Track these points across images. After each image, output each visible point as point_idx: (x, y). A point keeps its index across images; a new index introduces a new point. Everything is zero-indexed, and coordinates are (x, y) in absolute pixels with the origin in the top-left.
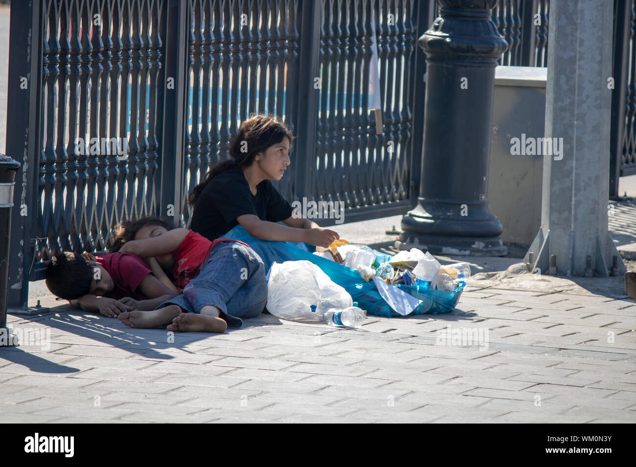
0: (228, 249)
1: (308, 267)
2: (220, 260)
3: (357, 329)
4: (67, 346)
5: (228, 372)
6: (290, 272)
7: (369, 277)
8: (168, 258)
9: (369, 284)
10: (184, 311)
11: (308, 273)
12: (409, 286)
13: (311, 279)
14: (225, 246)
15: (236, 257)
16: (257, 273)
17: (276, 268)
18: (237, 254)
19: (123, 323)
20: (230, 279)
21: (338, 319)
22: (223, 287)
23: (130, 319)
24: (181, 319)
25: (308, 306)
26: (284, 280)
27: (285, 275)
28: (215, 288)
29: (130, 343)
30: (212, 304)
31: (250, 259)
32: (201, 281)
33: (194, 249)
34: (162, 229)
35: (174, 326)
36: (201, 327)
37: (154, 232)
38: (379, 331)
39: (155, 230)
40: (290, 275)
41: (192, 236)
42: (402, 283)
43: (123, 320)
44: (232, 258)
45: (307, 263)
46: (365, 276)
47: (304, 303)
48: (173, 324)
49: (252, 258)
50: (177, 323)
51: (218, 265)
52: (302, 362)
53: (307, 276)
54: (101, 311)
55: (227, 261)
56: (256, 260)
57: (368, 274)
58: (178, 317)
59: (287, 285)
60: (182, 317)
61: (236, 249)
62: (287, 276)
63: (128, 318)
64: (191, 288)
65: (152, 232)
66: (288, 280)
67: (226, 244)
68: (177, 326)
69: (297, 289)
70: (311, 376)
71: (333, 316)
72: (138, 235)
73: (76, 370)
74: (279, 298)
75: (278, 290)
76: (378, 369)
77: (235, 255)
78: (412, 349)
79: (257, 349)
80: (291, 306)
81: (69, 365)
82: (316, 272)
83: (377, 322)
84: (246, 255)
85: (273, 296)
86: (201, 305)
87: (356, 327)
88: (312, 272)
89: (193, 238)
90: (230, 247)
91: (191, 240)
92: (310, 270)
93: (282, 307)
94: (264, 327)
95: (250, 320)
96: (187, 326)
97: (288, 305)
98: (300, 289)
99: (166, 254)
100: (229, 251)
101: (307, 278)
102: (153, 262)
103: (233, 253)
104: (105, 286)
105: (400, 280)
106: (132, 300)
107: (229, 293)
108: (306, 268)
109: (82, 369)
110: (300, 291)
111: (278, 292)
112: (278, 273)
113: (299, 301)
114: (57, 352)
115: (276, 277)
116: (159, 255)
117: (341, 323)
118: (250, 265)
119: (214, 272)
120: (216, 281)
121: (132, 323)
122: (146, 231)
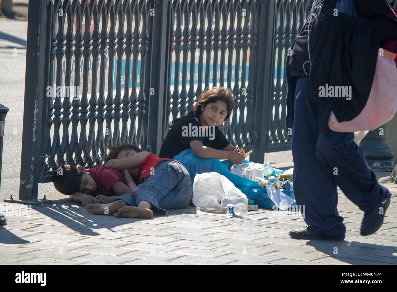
0: (166, 165)
1: (216, 176)
2: (159, 172)
3: (243, 217)
4: (38, 225)
5: (126, 245)
6: (205, 180)
7: (264, 185)
8: (136, 171)
9: (263, 189)
10: (127, 204)
11: (216, 180)
12: (289, 190)
13: (218, 184)
14: (165, 163)
15: (169, 170)
16: (183, 181)
17: (198, 177)
18: (171, 168)
19: (88, 211)
20: (164, 184)
21: (232, 210)
22: (159, 189)
23: (92, 209)
24: (123, 210)
25: (216, 200)
26: (201, 184)
27: (201, 181)
28: (152, 190)
29: (80, 224)
30: (146, 200)
31: (179, 172)
32: (144, 185)
33: (150, 165)
34: (133, 152)
35: (118, 214)
36: (136, 215)
37: (128, 154)
38: (256, 219)
39: (129, 152)
40: (205, 181)
41: (151, 157)
42: (285, 188)
43: (88, 209)
44: (167, 170)
45: (216, 174)
46: (261, 185)
47: (214, 199)
48: (118, 212)
49: (180, 171)
50: (121, 212)
51: (157, 175)
52: (181, 239)
53: (216, 182)
54: (82, 203)
55: (164, 173)
56: (183, 172)
57: (263, 183)
58: (122, 208)
59: (202, 187)
60: (124, 209)
61: (170, 165)
62: (203, 182)
63: (91, 208)
64: (137, 189)
65: (127, 154)
66: (203, 184)
67: (165, 162)
68: (121, 214)
69: (209, 190)
70: (179, 249)
71: (229, 209)
72: (119, 155)
73: (27, 242)
74: (198, 196)
75: (198, 191)
76: (228, 245)
77: (169, 169)
78: (266, 231)
79: (160, 230)
80: (205, 201)
81: (26, 239)
82: (222, 180)
83: (262, 213)
84: (177, 169)
85: (195, 195)
86: (140, 199)
87: (242, 216)
88: (219, 180)
89: (151, 158)
90: (167, 164)
91: (150, 159)
92: (218, 178)
93: (200, 202)
94: (183, 215)
95: (178, 210)
96: (127, 214)
97: (204, 200)
98: (211, 190)
99: (135, 168)
100: (166, 166)
101: (215, 183)
102: (127, 173)
103: (168, 168)
104: (89, 187)
105: (284, 187)
106: (104, 196)
107: (163, 193)
108: (215, 177)
109: (31, 242)
110: (211, 191)
111: (197, 193)
112: (198, 180)
113: (211, 197)
114: (27, 230)
115: (196, 183)
116: (131, 168)
117: (233, 214)
118: (179, 175)
119: (154, 179)
120: (154, 185)
121: (93, 211)
122: (123, 153)
